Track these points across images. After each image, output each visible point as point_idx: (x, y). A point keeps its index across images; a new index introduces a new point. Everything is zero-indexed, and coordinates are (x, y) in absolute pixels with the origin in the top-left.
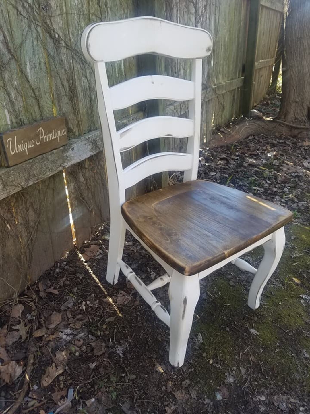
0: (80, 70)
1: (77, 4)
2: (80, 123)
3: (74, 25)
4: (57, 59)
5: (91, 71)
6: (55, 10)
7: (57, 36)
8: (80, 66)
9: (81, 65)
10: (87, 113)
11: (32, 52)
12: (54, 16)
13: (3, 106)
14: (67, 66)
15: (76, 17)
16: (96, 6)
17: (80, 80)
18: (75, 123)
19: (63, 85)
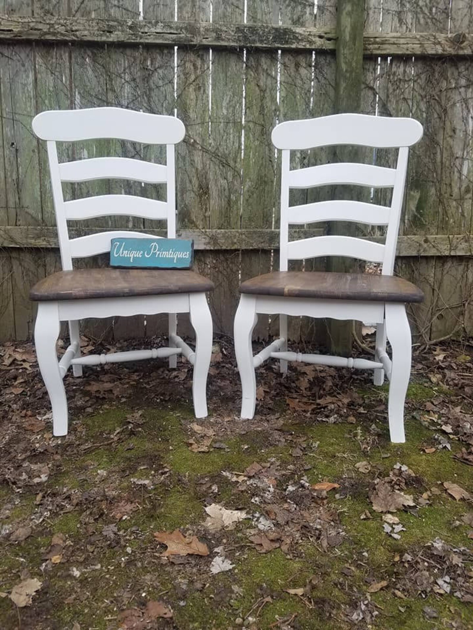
0: (218, 171)
1: (225, 114)
2: (208, 219)
3: (217, 132)
4: (188, 159)
5: (236, 174)
6: (194, 120)
7: (192, 141)
8: (219, 168)
9: (221, 167)
10: (221, 212)
11: (159, 152)
12: (192, 125)
13: (121, 186)
14: (200, 167)
15: (222, 125)
16: (257, 114)
17: (216, 181)
18: (201, 217)
19: (191, 182)
